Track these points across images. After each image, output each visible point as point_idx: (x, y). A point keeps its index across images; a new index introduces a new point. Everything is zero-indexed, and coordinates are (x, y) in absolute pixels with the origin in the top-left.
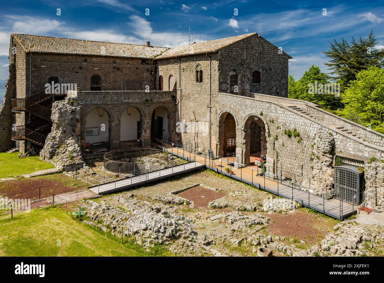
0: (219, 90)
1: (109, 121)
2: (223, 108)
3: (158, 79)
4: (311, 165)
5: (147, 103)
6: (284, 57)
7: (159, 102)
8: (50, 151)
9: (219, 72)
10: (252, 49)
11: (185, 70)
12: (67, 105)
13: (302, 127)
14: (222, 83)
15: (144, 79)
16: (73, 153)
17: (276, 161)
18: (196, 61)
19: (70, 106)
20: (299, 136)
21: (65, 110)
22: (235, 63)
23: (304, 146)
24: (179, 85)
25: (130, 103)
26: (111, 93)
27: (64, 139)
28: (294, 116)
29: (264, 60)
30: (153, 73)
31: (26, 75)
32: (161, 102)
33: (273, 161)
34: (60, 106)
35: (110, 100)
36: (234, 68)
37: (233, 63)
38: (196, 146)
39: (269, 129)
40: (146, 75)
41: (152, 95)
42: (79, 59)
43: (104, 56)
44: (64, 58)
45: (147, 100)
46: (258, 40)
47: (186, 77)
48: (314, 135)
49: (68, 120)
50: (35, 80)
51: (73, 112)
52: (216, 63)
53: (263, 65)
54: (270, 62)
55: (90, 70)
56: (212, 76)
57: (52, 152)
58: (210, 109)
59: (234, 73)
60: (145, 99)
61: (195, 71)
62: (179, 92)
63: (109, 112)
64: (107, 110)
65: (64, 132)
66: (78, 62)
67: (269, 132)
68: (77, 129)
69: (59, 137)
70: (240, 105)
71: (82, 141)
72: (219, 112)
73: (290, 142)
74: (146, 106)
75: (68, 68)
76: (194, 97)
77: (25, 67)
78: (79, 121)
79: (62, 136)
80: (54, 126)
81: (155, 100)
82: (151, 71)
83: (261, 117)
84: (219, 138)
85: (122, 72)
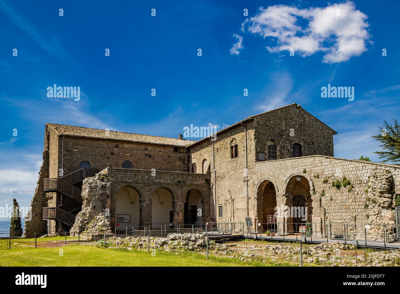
0: (256, 159)
1: (140, 201)
2: (261, 177)
3: (191, 168)
4: (366, 214)
5: (179, 184)
6: (327, 131)
7: (192, 185)
8: (80, 225)
9: (255, 140)
10: (291, 119)
11: (219, 150)
12: (97, 181)
13: (353, 173)
14: (259, 153)
15: (177, 168)
16: (103, 227)
17: (323, 219)
18: (230, 136)
19: (100, 181)
20: (349, 184)
21: (95, 185)
22: (273, 133)
23: (356, 194)
24: (213, 168)
25: (162, 183)
26: (142, 172)
27: (93, 215)
28: (343, 164)
29: (306, 133)
30: (186, 161)
31: (58, 158)
32: (194, 184)
33: (320, 219)
34: (91, 181)
35: (141, 178)
36: (272, 138)
37: (270, 133)
38: (233, 227)
39: (313, 186)
40: (178, 163)
41: (185, 177)
42: (111, 145)
43: (135, 142)
44: (96, 143)
45: (179, 182)
46: (298, 111)
47: (221, 157)
48: (367, 178)
49: (98, 195)
50: (68, 164)
51: (103, 187)
52: (252, 131)
53: (304, 138)
54: (313, 135)
55: (122, 156)
56: (249, 146)
57: (82, 227)
58: (247, 183)
59: (272, 144)
60: (177, 181)
61: (229, 148)
62: (213, 175)
63: (140, 191)
64: (138, 188)
65: (94, 207)
66: (110, 148)
67: (314, 189)
68: (107, 205)
69: (89, 212)
70: (280, 169)
71: (113, 219)
72: (256, 182)
73: (339, 194)
74: (178, 188)
75: (99, 154)
76: (229, 175)
77: (57, 150)
78: (110, 197)
79: (92, 212)
80: (85, 202)
81: (187, 182)
82: (184, 160)
83: (304, 175)
84: (258, 211)
85: (153, 159)
